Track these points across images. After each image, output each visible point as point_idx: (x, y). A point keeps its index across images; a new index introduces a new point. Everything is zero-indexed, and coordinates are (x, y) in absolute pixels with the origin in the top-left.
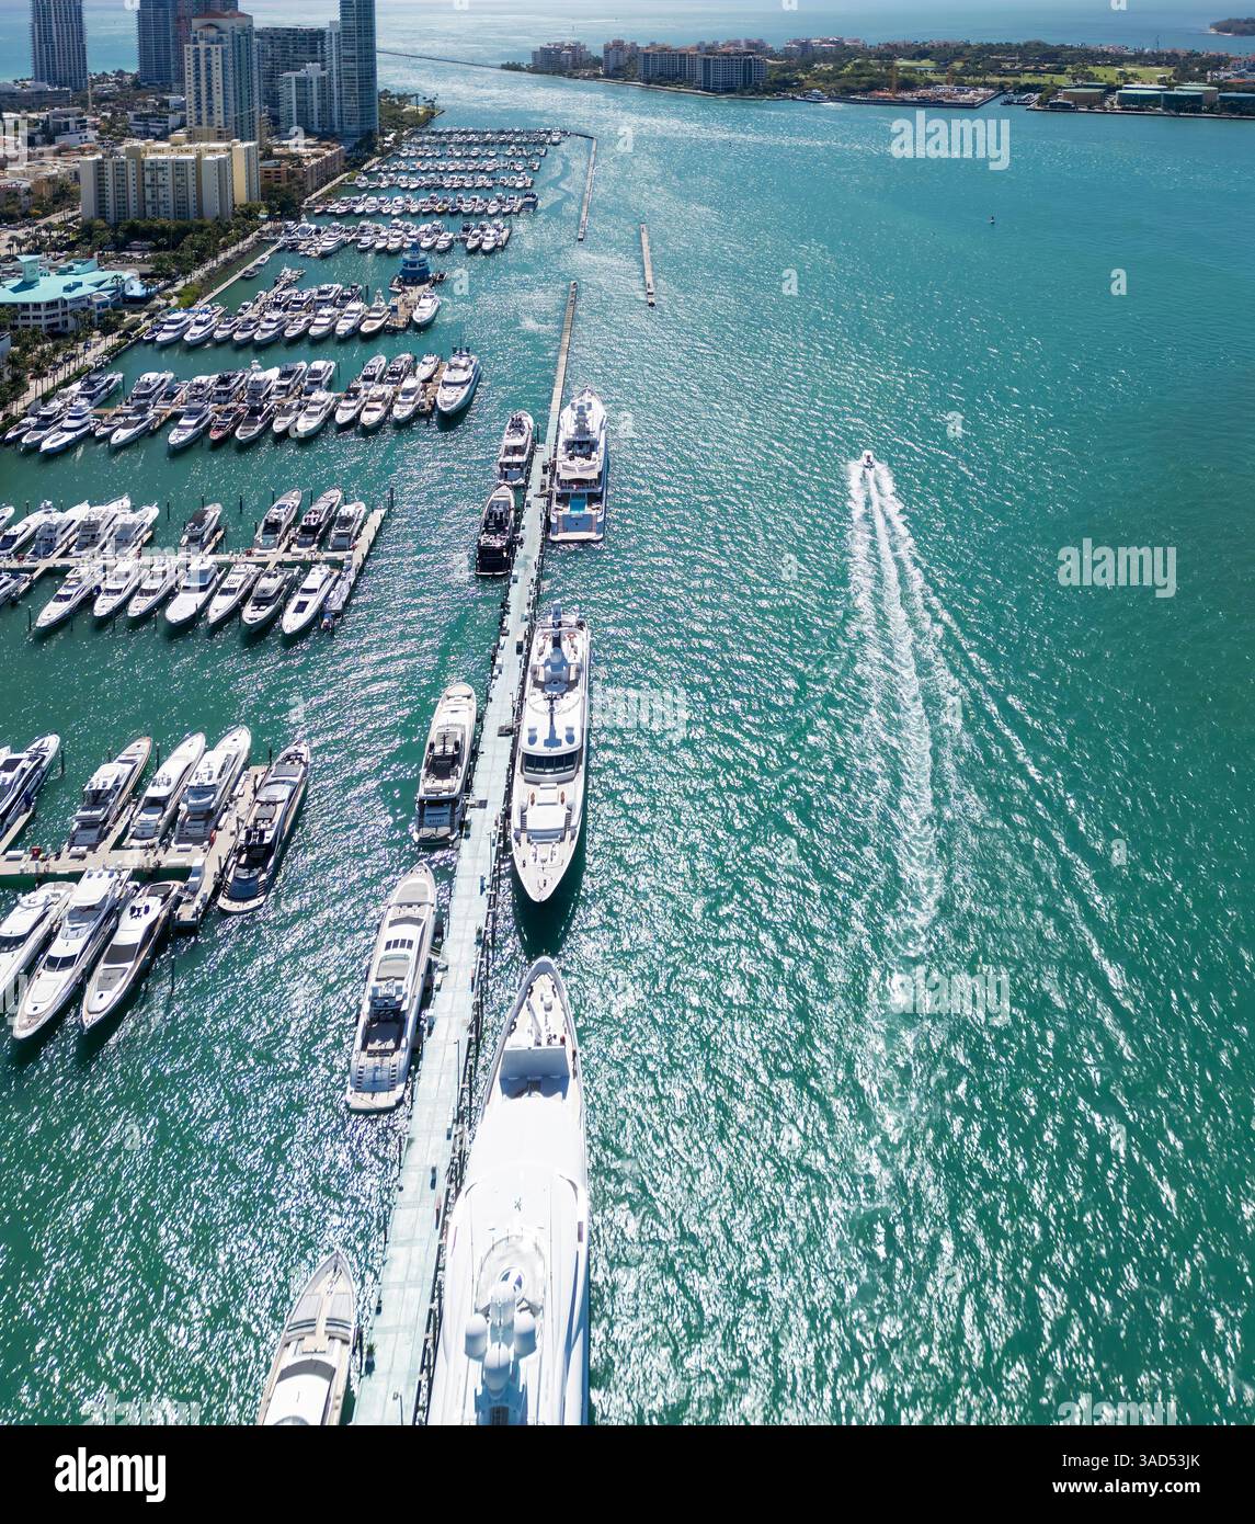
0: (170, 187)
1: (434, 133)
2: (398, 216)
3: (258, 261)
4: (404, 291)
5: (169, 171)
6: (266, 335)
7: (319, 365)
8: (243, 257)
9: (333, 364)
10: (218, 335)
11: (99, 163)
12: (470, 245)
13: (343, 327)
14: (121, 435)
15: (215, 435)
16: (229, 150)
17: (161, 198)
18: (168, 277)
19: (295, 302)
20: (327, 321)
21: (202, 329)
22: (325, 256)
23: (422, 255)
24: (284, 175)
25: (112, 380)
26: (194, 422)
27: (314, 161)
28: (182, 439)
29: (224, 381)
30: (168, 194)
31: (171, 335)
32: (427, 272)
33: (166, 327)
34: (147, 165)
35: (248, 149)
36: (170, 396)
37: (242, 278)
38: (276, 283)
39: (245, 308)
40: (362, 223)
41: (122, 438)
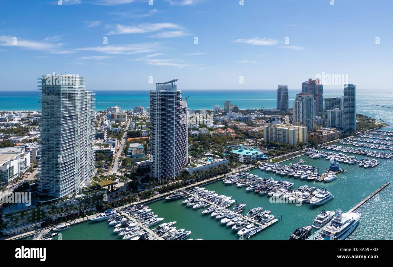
0: (282, 135)
2: (344, 153)
3: (297, 157)
4: (329, 172)
5: (282, 131)
6: (284, 173)
7: (287, 183)
8: (294, 155)
9: (293, 184)
10: (274, 170)
11: (268, 127)
12: (360, 165)
13: (303, 176)
14: (239, 185)
15: (256, 191)
16: (299, 128)
17: (280, 138)
18: (272, 156)
19: (297, 168)
20: (300, 174)
21: (270, 168)
22: (314, 158)
24: (316, 137)
25: (245, 174)
26: (253, 186)
27: (326, 134)
28: (249, 189)
29: (265, 180)
31: (263, 168)
32: (338, 168)
33: (264, 166)
34: (277, 129)
35: (304, 128)
36: (254, 180)
37: (290, 159)
38: (297, 162)
40: (331, 152)
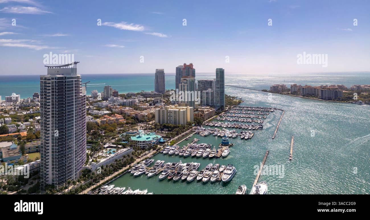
0: (173, 117)
1: (239, 107)
2: (225, 128)
3: (190, 136)
4: (222, 147)
5: (173, 113)
6: (186, 155)
7: (196, 164)
8: (187, 134)
9: (200, 164)
10: (176, 153)
11: (159, 110)
12: (242, 137)
13: (205, 155)
14: (150, 174)
15: (169, 178)
16: (187, 109)
17: (171, 119)
18: (169, 138)
19: (195, 147)
20: (201, 153)
21: (173, 151)
22: (205, 136)
23: (227, 138)
24: (200, 115)
25: (151, 161)
26: (165, 174)
27: (207, 112)
28: (162, 177)
29: (174, 165)
30: (172, 119)
31: (166, 152)
32: (228, 143)
33: (166, 150)
34: (169, 111)
35: (191, 109)
36: (162, 166)
37: (185, 140)
38: (192, 142)
39: (184, 147)
40: (216, 129)
41: (150, 175)
